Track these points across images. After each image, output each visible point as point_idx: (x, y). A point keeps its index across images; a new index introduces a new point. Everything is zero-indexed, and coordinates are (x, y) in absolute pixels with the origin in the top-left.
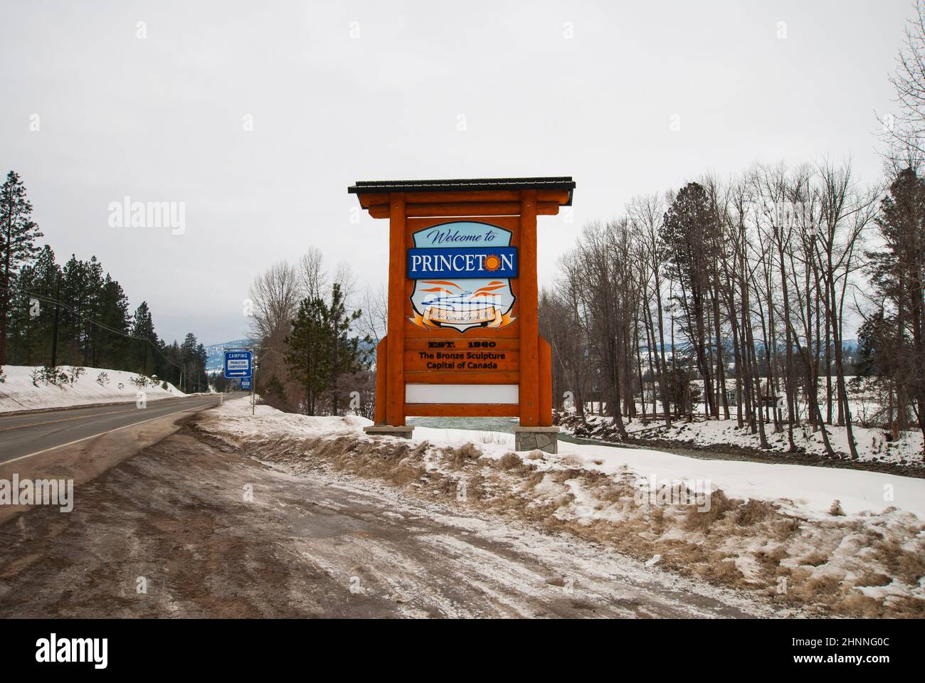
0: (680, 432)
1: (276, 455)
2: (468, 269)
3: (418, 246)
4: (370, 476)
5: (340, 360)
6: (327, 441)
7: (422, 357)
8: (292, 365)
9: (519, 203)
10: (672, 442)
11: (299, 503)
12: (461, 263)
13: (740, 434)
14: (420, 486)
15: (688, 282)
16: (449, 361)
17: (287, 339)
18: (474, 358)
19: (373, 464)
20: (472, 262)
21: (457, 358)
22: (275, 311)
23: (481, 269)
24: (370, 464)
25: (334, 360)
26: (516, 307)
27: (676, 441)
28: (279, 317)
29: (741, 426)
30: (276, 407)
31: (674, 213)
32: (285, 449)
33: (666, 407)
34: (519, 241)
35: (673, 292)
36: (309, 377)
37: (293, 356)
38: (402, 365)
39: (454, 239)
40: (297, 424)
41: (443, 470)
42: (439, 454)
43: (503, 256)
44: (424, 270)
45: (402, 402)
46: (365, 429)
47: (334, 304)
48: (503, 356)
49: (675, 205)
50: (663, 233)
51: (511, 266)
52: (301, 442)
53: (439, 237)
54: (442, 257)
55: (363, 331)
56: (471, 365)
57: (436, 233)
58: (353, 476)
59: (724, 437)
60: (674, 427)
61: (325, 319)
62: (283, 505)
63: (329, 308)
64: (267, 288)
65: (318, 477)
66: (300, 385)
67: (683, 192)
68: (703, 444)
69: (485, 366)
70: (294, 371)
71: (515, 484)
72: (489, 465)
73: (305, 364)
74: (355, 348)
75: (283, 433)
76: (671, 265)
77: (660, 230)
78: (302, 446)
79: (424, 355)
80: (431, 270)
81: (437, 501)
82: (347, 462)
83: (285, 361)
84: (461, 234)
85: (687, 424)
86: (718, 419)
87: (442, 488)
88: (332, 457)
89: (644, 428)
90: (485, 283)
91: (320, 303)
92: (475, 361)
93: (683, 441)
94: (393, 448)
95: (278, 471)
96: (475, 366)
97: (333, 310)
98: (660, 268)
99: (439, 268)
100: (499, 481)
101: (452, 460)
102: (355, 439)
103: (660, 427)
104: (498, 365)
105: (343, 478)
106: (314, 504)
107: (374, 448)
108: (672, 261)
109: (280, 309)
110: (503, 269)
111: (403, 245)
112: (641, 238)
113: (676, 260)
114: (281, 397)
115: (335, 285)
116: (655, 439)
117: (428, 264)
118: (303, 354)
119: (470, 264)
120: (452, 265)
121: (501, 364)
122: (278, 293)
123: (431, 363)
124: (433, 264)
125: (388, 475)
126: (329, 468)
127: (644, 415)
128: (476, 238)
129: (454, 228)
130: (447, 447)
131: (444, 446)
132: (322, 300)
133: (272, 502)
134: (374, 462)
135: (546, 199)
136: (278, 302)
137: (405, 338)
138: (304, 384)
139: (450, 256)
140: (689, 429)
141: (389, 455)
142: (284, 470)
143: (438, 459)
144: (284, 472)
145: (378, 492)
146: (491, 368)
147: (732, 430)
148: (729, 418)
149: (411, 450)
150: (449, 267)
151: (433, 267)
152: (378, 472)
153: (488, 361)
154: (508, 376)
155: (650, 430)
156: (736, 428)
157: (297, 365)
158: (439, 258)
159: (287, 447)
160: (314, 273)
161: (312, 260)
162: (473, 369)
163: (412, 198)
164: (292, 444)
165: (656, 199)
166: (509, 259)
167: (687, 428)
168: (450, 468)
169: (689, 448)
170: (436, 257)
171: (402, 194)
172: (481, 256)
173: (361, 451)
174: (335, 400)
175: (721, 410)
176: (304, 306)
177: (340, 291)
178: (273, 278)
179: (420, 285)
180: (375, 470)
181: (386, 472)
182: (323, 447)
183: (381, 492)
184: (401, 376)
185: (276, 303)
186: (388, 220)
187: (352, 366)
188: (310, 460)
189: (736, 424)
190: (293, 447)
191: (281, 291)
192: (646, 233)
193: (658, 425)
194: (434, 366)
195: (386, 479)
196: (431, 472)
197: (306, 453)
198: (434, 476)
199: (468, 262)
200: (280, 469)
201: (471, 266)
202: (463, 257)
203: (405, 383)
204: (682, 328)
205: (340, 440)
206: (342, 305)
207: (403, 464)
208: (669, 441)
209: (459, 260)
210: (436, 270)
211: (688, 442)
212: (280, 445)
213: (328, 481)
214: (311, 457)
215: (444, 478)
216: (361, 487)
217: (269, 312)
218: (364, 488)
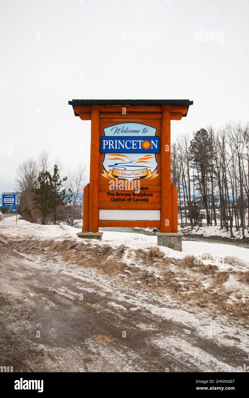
0: (197, 231)
1: (28, 249)
2: (133, 148)
3: (106, 135)
4: (87, 267)
5: (57, 200)
6: (57, 242)
7: (108, 195)
8: (35, 202)
9: (161, 113)
10: (194, 235)
11: (44, 291)
12: (129, 145)
13: (222, 231)
14: (125, 276)
15: (200, 170)
16: (123, 197)
17: (33, 190)
18: (136, 196)
19: (88, 258)
20: (135, 144)
21: (127, 196)
22: (27, 179)
23: (140, 148)
24: (87, 258)
25: (55, 199)
26: (160, 169)
27: (196, 234)
28: (29, 182)
29: (222, 228)
30: (27, 220)
31: (195, 141)
32: (32, 246)
33: (191, 221)
34: (161, 133)
35: (194, 173)
36: (43, 207)
37: (36, 197)
38: (97, 199)
39: (126, 132)
40: (38, 230)
41: (139, 265)
42: (133, 253)
43: (152, 141)
44: (110, 148)
45: (97, 219)
46: (77, 234)
47: (54, 174)
48: (152, 195)
49: (195, 138)
50: (190, 149)
51: (156, 147)
52: (42, 241)
53: (117, 130)
54: (119, 142)
55: (67, 187)
56: (134, 200)
57: (116, 128)
58: (75, 265)
59: (215, 233)
60: (194, 229)
61: (50, 181)
62: (32, 295)
63: (52, 176)
64: (24, 169)
65: (53, 265)
66: (38, 211)
67: (199, 132)
68: (206, 236)
69: (142, 200)
70: (36, 204)
71: (203, 280)
72: (173, 263)
73: (41, 201)
74: (64, 194)
75: (31, 236)
76: (194, 162)
77: (189, 148)
78: (43, 244)
79: (109, 194)
80: (113, 148)
81: (142, 290)
82: (71, 256)
83: (32, 200)
84: (129, 129)
85: (200, 228)
86: (212, 225)
87: (142, 279)
88: (61, 252)
89: (182, 229)
90: (142, 156)
91: (48, 174)
92: (137, 197)
93: (199, 234)
94: (101, 248)
95: (28, 260)
96: (137, 200)
97: (54, 177)
98: (189, 164)
99: (118, 147)
100: (187, 276)
101: (144, 258)
102: (75, 242)
103: (189, 229)
104: (149, 199)
105: (69, 266)
106: (54, 292)
107: (88, 248)
108: (194, 161)
109: (30, 178)
110: (152, 148)
111: (98, 134)
112: (182, 151)
113: (196, 160)
114: (30, 216)
115: (55, 165)
116: (187, 234)
117: (112, 145)
118: (40, 196)
119: (134, 145)
120: (124, 146)
121: (151, 199)
122: (28, 171)
123: (113, 198)
124: (114, 145)
125: (99, 266)
126: (60, 259)
127: (182, 224)
128: (137, 132)
129: (126, 126)
130: (138, 249)
131: (136, 248)
132: (49, 172)
133: (24, 292)
134: (89, 257)
135: (176, 111)
136: (29, 175)
137: (99, 185)
138: (41, 210)
139: (124, 141)
140: (201, 230)
141: (99, 253)
142: (33, 259)
143: (133, 256)
144: (32, 261)
145: (95, 279)
146: (145, 201)
147: (218, 230)
148: (216, 225)
149: (113, 250)
150: (123, 147)
151: (114, 146)
152: (92, 264)
153: (144, 198)
154: (155, 206)
155: (185, 230)
156: (220, 229)
157: (38, 201)
158: (118, 142)
159: (34, 245)
160: (45, 162)
161: (44, 156)
162: (136, 202)
163: (103, 109)
164: (37, 243)
165: (188, 135)
166: (155, 143)
167: (200, 229)
168: (144, 263)
169: (201, 237)
170: (116, 141)
171: (98, 106)
172: (140, 141)
173: (79, 249)
174: (55, 217)
175: (213, 222)
176: (41, 175)
177: (57, 168)
178: (26, 165)
179: (107, 156)
180: (90, 262)
181: (97, 264)
182: (55, 245)
183: (97, 278)
184: (97, 205)
185: (28, 176)
186: (90, 121)
187: (63, 202)
188: (48, 253)
189: (220, 227)
190: (37, 244)
191: (30, 170)
192: (184, 149)
193: (188, 228)
194: (115, 200)
195: (98, 269)
196: (131, 266)
197: (45, 249)
198: (133, 269)
199: (133, 144)
200: (30, 258)
201: (135, 147)
202: (130, 142)
203: (99, 208)
204: (197, 188)
205: (65, 241)
206: (58, 174)
207: (110, 259)
208: (193, 234)
209: (128, 143)
210: (116, 148)
211: (201, 235)
212: (30, 243)
213: (60, 268)
214: (48, 251)
215: (142, 271)
216: (82, 273)
217: (24, 179)
218: (84, 275)
